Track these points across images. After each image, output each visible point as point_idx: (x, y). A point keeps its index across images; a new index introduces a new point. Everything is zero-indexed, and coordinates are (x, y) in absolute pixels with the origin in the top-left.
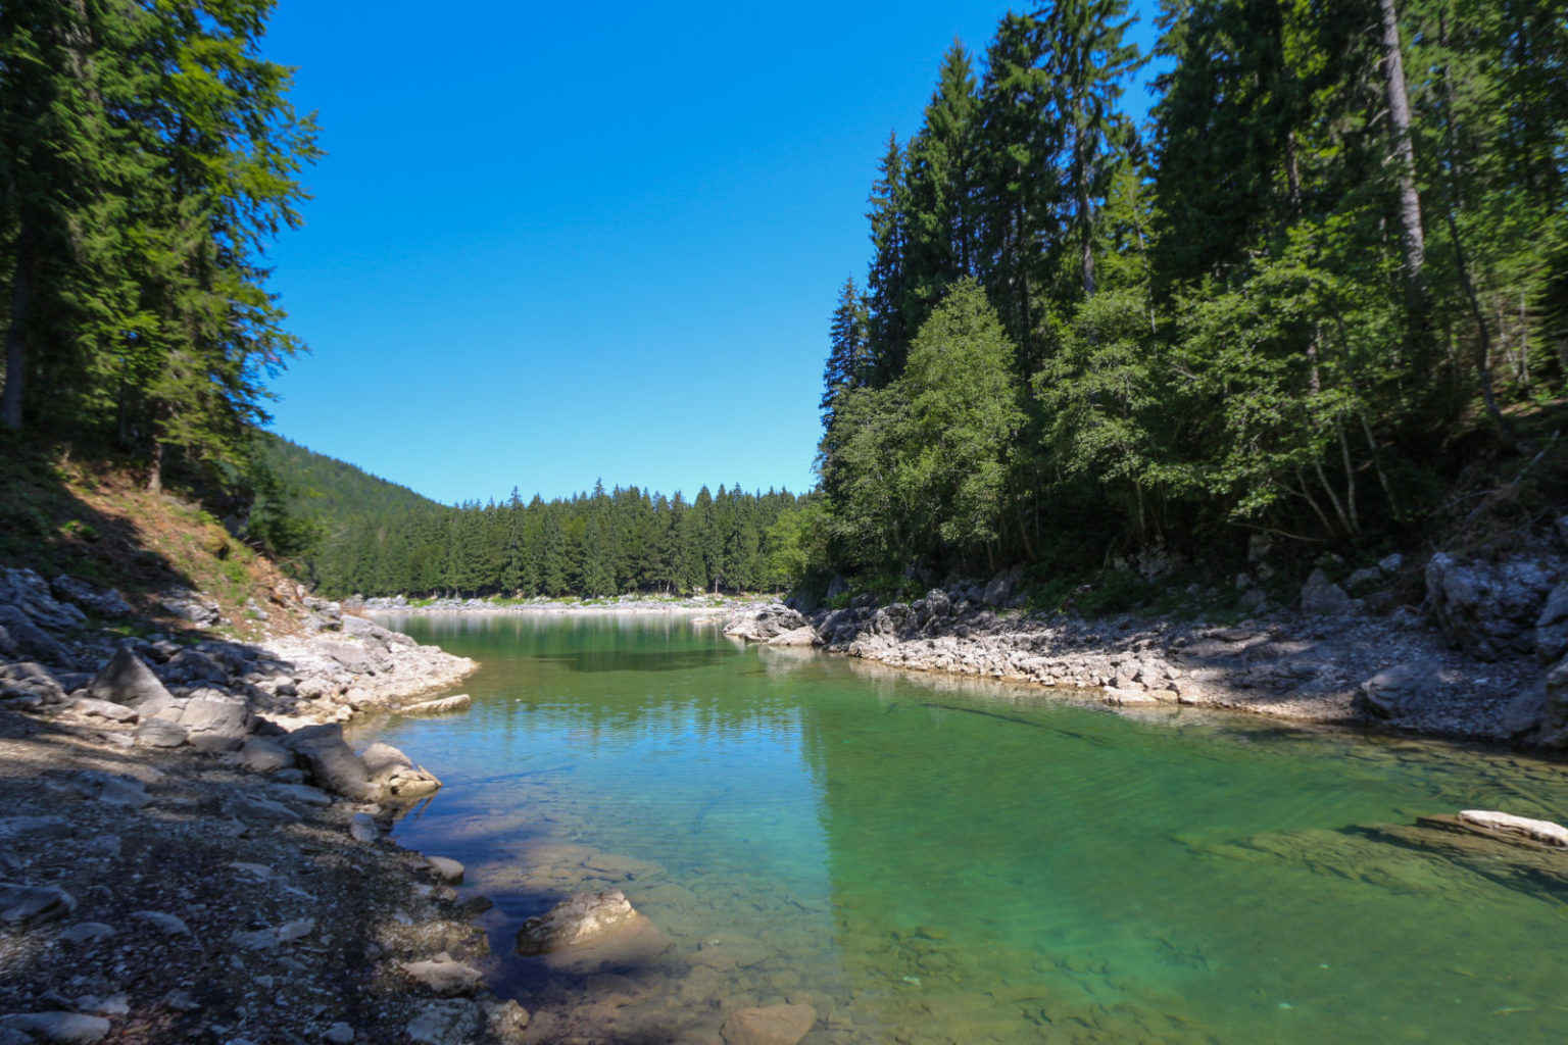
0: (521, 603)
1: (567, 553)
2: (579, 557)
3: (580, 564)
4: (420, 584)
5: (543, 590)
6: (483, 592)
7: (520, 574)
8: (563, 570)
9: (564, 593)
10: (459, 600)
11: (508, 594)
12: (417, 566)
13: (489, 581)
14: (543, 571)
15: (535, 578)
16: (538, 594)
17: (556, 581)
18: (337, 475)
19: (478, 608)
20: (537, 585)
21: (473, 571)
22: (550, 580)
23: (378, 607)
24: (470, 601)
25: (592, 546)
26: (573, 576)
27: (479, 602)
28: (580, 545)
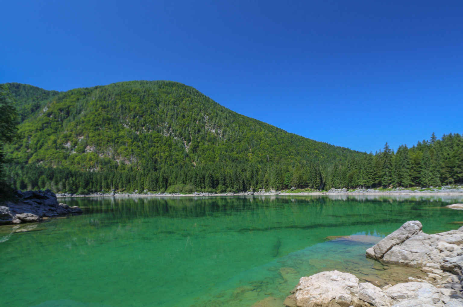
0: (390, 190)
1: (412, 168)
2: (419, 169)
3: (419, 172)
4: (352, 184)
5: (400, 184)
6: (374, 186)
7: (390, 178)
8: (410, 176)
9: (411, 186)
10: (364, 189)
11: (385, 187)
12: (351, 177)
13: (376, 182)
14: (400, 177)
15: (397, 180)
16: (399, 186)
17: (407, 181)
18: (343, 152)
19: (371, 192)
20: (398, 183)
21: (369, 178)
22: (404, 181)
23: (337, 192)
24: (368, 190)
25: (425, 163)
26: (416, 178)
27: (372, 190)
28: (419, 164)
